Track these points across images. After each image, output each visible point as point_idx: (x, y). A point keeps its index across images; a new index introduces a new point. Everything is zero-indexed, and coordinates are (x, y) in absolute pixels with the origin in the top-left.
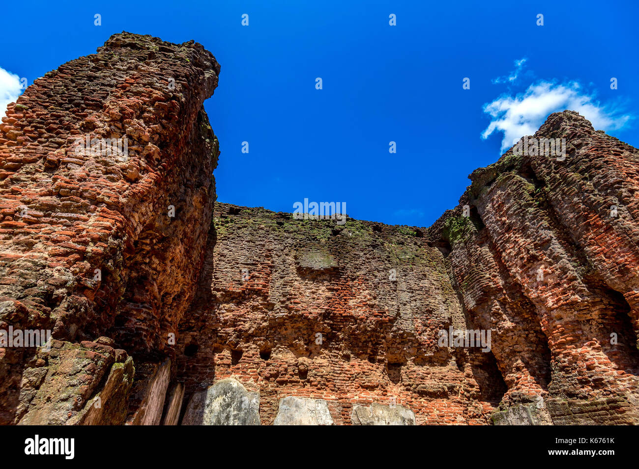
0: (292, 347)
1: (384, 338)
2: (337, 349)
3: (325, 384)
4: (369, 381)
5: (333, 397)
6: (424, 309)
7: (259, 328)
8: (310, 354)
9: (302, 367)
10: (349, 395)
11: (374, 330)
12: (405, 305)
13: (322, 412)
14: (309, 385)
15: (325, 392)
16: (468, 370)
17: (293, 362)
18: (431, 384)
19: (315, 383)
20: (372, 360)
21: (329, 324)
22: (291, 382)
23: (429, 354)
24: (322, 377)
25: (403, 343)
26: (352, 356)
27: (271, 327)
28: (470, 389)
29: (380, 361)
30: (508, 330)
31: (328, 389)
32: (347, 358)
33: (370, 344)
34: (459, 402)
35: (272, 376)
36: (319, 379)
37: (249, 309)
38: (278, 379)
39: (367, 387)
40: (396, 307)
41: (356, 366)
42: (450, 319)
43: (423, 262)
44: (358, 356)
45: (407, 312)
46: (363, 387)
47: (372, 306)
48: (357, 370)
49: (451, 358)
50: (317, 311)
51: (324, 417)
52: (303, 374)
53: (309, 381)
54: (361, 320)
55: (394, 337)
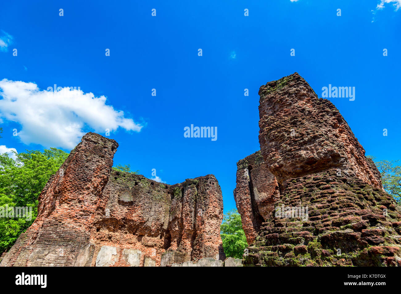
0: (108, 228)
1: (141, 227)
2: (124, 230)
3: (116, 242)
4: (131, 241)
5: (118, 246)
6: (157, 219)
7: (98, 221)
8: (114, 231)
9: (110, 236)
10: (123, 246)
11: (138, 225)
12: (151, 216)
13: (114, 251)
14: (111, 241)
15: (116, 244)
16: (163, 239)
17: (108, 234)
18: (150, 243)
19: (114, 241)
20: (134, 234)
21: (124, 222)
22: (105, 240)
23: (153, 234)
24: (116, 239)
25: (146, 229)
26: (128, 232)
27: (102, 221)
28: (161, 245)
29: (137, 235)
30: (176, 231)
31: (117, 243)
32: (126, 233)
33: (135, 229)
34: (156, 249)
35: (99, 238)
36: (115, 240)
37: (96, 214)
38: (101, 239)
39: (130, 243)
40: (148, 217)
41: (128, 236)
42: (164, 223)
43: (163, 201)
44: (130, 233)
45: (151, 219)
46: (128, 243)
47: (140, 217)
48: (129, 237)
49: (159, 235)
50: (121, 217)
51: (114, 252)
52: (110, 238)
53: (111, 240)
54: (135, 221)
55: (144, 227)
